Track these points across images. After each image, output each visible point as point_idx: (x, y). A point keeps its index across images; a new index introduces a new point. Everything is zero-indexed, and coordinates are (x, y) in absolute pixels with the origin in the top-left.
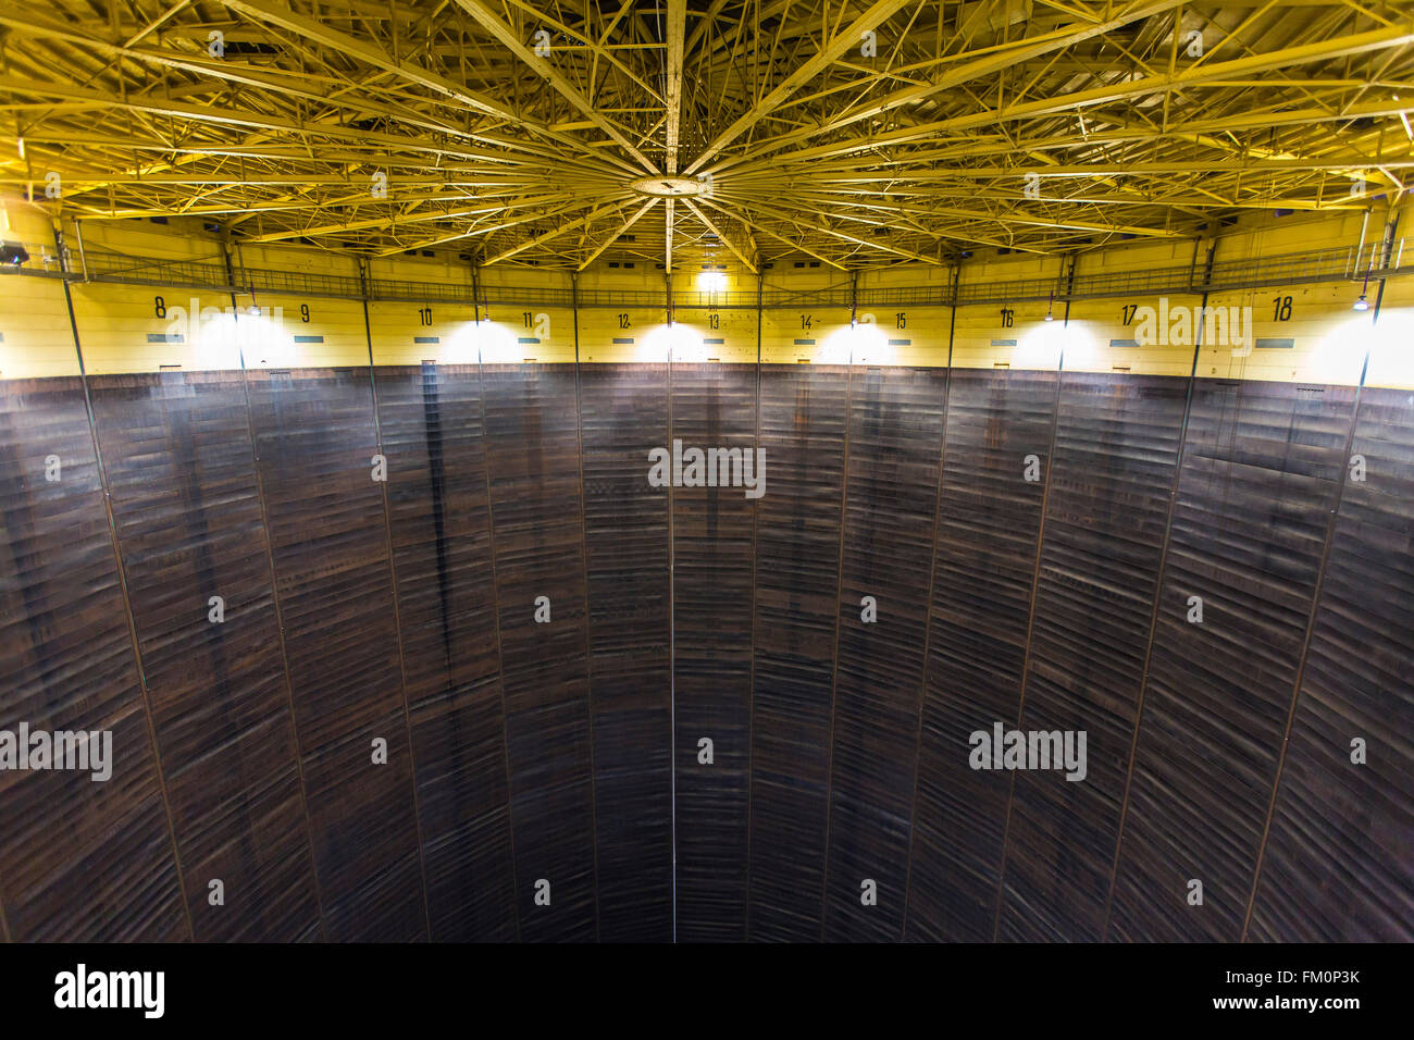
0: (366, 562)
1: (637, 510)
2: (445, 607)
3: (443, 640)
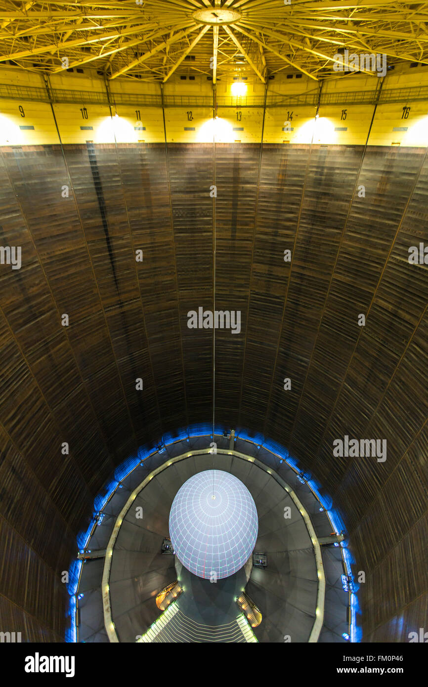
0: (77, 247)
1: (198, 225)
2: (114, 269)
3: (114, 283)
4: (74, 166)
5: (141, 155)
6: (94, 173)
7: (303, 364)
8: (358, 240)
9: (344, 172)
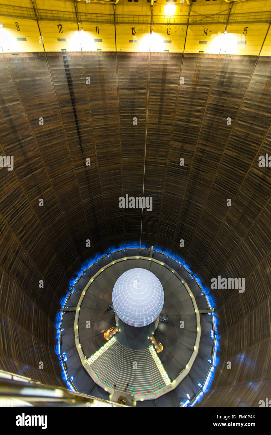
0: (56, 127)
1: (136, 113)
2: (80, 142)
3: (81, 151)
4: (54, 68)
5: (99, 61)
6: (67, 74)
7: (199, 208)
8: (244, 127)
9: (241, 76)
